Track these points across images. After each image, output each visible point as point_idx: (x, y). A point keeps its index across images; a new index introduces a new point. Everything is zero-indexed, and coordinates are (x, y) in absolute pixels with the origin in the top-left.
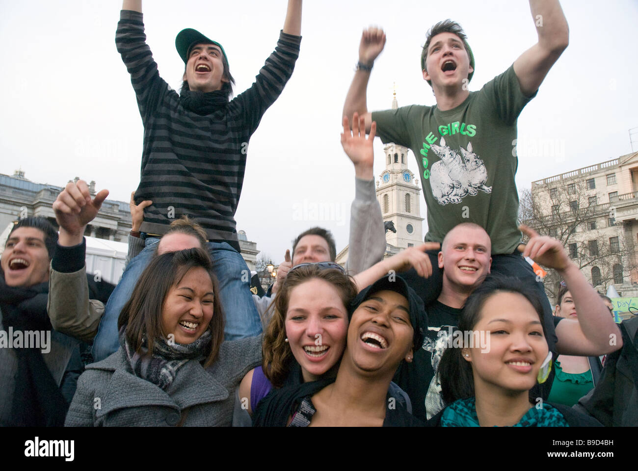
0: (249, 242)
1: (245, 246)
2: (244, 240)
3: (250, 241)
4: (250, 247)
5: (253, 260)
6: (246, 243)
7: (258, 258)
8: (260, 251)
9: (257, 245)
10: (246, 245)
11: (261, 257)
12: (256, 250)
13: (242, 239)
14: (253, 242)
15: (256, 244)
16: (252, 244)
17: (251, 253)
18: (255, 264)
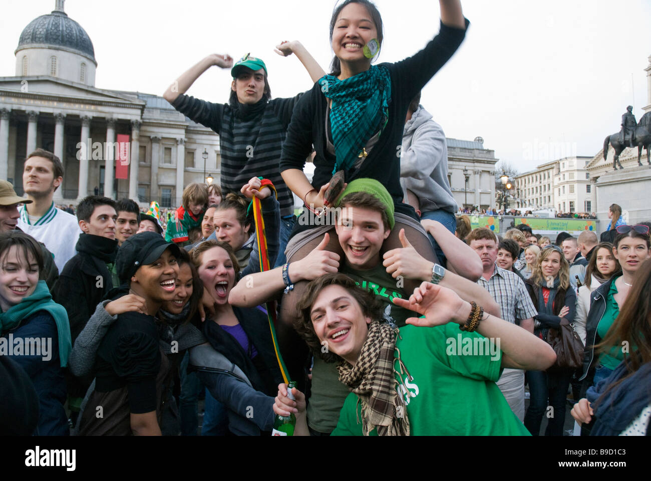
0: (484, 150)
1: (481, 154)
2: (480, 148)
3: (487, 149)
4: (488, 156)
5: (491, 170)
6: (481, 151)
7: (497, 167)
8: (498, 160)
9: (495, 152)
10: (483, 153)
11: (501, 166)
12: (494, 159)
13: (477, 148)
14: (489, 149)
15: (493, 151)
16: (489, 151)
17: (489, 162)
18: (493, 175)
